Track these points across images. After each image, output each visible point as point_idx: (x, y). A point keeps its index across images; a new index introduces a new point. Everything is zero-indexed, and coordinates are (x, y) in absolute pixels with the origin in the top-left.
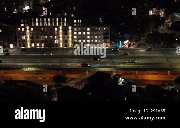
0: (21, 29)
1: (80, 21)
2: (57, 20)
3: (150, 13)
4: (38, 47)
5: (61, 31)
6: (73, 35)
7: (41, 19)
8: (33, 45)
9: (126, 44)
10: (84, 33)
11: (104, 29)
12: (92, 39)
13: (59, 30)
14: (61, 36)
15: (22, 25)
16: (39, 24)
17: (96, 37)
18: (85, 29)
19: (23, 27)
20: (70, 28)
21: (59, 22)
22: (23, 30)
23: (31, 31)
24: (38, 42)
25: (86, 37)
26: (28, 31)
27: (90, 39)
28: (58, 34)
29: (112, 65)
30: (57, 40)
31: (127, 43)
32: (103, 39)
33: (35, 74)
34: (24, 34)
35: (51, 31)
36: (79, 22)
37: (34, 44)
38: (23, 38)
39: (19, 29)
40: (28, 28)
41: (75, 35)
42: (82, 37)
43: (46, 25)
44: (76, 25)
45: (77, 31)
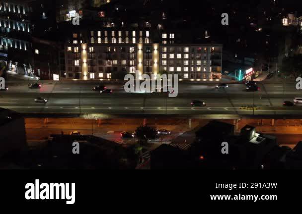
0: (73, 49)
1: (172, 36)
2: (134, 33)
3: (283, 22)
4: (101, 80)
5: (140, 52)
6: (161, 59)
7: (106, 33)
8: (92, 76)
9: (248, 74)
10: (179, 56)
11: (212, 49)
12: (193, 66)
13: (136, 50)
14: (140, 60)
15: (75, 42)
16: (103, 40)
17: (199, 62)
18: (180, 48)
19: (76, 45)
20: (156, 47)
21: (137, 37)
22: (75, 51)
23: (90, 51)
24: (101, 70)
25: (183, 63)
26: (84, 52)
27: (189, 66)
28: (136, 58)
29: (231, 109)
30: (133, 67)
31: (250, 73)
32: (211, 66)
33: (102, 124)
34: (78, 56)
35: (123, 52)
36: (171, 38)
37: (93, 74)
38: (76, 64)
39: (70, 49)
40: (84, 47)
41: (164, 59)
42: (175, 62)
43: (115, 43)
44: (165, 42)
45: (168, 53)
